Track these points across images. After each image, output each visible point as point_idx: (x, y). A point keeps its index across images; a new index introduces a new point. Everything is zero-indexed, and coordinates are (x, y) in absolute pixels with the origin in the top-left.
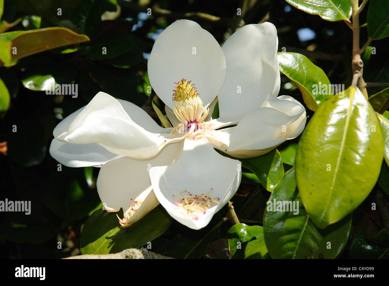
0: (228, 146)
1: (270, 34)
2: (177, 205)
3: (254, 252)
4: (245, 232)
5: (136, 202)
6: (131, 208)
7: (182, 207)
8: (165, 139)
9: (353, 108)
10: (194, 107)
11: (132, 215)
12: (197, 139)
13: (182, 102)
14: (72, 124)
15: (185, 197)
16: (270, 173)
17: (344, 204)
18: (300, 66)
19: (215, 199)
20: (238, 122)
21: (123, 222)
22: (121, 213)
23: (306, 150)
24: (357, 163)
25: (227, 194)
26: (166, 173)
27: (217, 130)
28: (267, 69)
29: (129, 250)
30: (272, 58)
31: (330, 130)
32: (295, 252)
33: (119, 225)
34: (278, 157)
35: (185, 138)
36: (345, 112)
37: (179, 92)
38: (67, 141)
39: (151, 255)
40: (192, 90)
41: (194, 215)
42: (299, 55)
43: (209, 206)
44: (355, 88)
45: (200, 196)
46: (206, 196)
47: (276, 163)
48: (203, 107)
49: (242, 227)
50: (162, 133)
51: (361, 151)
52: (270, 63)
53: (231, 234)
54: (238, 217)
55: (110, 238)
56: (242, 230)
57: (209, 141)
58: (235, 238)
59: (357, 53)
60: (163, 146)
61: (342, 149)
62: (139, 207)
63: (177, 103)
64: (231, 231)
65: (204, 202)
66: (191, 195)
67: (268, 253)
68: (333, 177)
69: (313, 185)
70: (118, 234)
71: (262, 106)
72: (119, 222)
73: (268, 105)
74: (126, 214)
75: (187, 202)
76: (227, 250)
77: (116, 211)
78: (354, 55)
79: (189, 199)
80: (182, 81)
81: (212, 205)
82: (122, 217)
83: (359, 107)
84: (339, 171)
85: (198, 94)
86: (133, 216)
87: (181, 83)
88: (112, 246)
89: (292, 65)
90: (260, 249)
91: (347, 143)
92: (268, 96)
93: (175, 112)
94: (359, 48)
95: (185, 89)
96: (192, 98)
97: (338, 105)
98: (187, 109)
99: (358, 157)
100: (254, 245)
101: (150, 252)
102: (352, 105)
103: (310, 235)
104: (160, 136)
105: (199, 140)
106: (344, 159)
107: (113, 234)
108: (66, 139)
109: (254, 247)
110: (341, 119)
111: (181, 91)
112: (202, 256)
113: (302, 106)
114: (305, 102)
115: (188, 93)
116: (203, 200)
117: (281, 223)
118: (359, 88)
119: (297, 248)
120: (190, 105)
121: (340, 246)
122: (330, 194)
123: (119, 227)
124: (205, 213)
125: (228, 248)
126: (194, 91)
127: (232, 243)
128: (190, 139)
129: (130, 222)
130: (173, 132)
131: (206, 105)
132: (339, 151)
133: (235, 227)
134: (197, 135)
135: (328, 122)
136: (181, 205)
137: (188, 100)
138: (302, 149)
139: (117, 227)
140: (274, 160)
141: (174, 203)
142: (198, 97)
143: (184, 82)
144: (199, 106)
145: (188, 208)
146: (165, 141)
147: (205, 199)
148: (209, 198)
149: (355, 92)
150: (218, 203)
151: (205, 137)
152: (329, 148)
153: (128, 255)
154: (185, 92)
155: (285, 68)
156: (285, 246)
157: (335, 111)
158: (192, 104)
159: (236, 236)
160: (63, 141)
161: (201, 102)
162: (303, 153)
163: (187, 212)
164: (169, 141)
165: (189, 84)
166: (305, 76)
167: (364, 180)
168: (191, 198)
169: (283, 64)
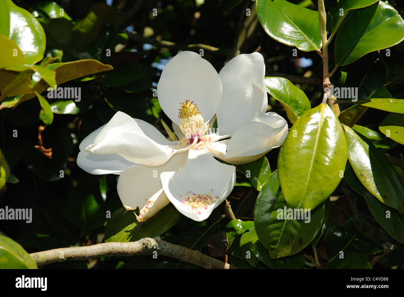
0: (225, 154)
1: (259, 62)
2: (183, 203)
3: (248, 241)
4: (241, 227)
5: (150, 202)
6: (145, 207)
7: (188, 205)
8: (173, 150)
9: (323, 120)
10: (197, 123)
11: (146, 212)
12: (200, 149)
13: (186, 119)
14: (96, 138)
15: (190, 196)
16: (260, 176)
17: (316, 196)
18: (284, 88)
19: (215, 197)
20: (232, 135)
21: (139, 218)
22: (137, 211)
23: (286, 154)
24: (327, 164)
25: (224, 193)
26: (174, 177)
27: (216, 142)
28: (257, 91)
29: (145, 238)
30: (261, 82)
31: (306, 138)
32: (280, 238)
33: (136, 221)
34: (266, 163)
35: (189, 149)
36: (316, 124)
37: (184, 111)
38: (93, 152)
39: (163, 243)
40: (194, 109)
41: (198, 210)
42: (283, 79)
43: (210, 203)
44: (325, 104)
45: (203, 195)
46: (207, 196)
47: (265, 168)
48: (204, 123)
49: (238, 222)
50: (170, 145)
51: (330, 154)
52: (259, 86)
53: (229, 228)
54: (234, 214)
55: (129, 231)
56: (238, 225)
57: (209, 151)
58: (232, 231)
59: (327, 76)
60: (171, 156)
61: (314, 153)
62: (152, 205)
63: (182, 120)
64: (229, 226)
65: (206, 200)
66: (195, 195)
67: (258, 240)
68: (307, 175)
69: (292, 182)
70: (135, 228)
71: (253, 121)
72: (136, 218)
73: (258, 120)
74: (141, 212)
75: (191, 200)
76: (226, 241)
77: (133, 209)
78: (325, 78)
79: (193, 198)
80: (186, 101)
81: (212, 203)
82: (138, 214)
83: (328, 119)
84: (312, 170)
85: (199, 112)
86: (148, 213)
87: (186, 103)
88: (130, 238)
89: (278, 87)
90: (252, 238)
91: (318, 148)
92: (257, 113)
93: (181, 127)
94: (328, 72)
95: (188, 108)
96: (194, 116)
97: (312, 118)
98: (190, 124)
99: (327, 159)
100: (247, 236)
101: (162, 241)
102: (323, 118)
103: (292, 224)
104: (168, 148)
105: (201, 150)
106: (317, 161)
107: (131, 228)
108: (92, 150)
109: (247, 237)
110: (314, 130)
111: (186, 110)
112: (205, 245)
113: (285, 120)
114: (289, 117)
115: (192, 111)
116: (205, 198)
117: (268, 214)
118: (329, 105)
119: (281, 235)
120: (193, 122)
121: (316, 232)
122: (306, 189)
123: (136, 223)
124: (206, 208)
125: (226, 239)
126: (196, 110)
127: (230, 236)
128: (194, 149)
129: (145, 218)
130: (179, 144)
131: (207, 122)
132: (312, 154)
133: (232, 223)
134: (199, 146)
135: (304, 132)
136: (187, 202)
137: (191, 117)
138: (283, 153)
139: (134, 223)
140: (263, 166)
141: (181, 201)
142: (199, 114)
143: (188, 103)
144: (201, 122)
145: (193, 205)
146: (173, 151)
147: (207, 197)
148: (210, 197)
149: (325, 108)
150: (217, 200)
151: (206, 147)
152: (304, 152)
153: (145, 243)
154: (189, 111)
155: (272, 90)
156: (272, 233)
157: (309, 123)
158: (195, 121)
159: (233, 229)
160: (89, 152)
161: (202, 119)
162: (284, 157)
163: (191, 208)
164: (176, 151)
165: (192, 104)
166: (289, 96)
167: (332, 177)
168: (195, 197)
169: (270, 87)
